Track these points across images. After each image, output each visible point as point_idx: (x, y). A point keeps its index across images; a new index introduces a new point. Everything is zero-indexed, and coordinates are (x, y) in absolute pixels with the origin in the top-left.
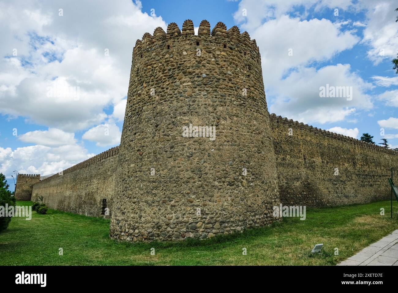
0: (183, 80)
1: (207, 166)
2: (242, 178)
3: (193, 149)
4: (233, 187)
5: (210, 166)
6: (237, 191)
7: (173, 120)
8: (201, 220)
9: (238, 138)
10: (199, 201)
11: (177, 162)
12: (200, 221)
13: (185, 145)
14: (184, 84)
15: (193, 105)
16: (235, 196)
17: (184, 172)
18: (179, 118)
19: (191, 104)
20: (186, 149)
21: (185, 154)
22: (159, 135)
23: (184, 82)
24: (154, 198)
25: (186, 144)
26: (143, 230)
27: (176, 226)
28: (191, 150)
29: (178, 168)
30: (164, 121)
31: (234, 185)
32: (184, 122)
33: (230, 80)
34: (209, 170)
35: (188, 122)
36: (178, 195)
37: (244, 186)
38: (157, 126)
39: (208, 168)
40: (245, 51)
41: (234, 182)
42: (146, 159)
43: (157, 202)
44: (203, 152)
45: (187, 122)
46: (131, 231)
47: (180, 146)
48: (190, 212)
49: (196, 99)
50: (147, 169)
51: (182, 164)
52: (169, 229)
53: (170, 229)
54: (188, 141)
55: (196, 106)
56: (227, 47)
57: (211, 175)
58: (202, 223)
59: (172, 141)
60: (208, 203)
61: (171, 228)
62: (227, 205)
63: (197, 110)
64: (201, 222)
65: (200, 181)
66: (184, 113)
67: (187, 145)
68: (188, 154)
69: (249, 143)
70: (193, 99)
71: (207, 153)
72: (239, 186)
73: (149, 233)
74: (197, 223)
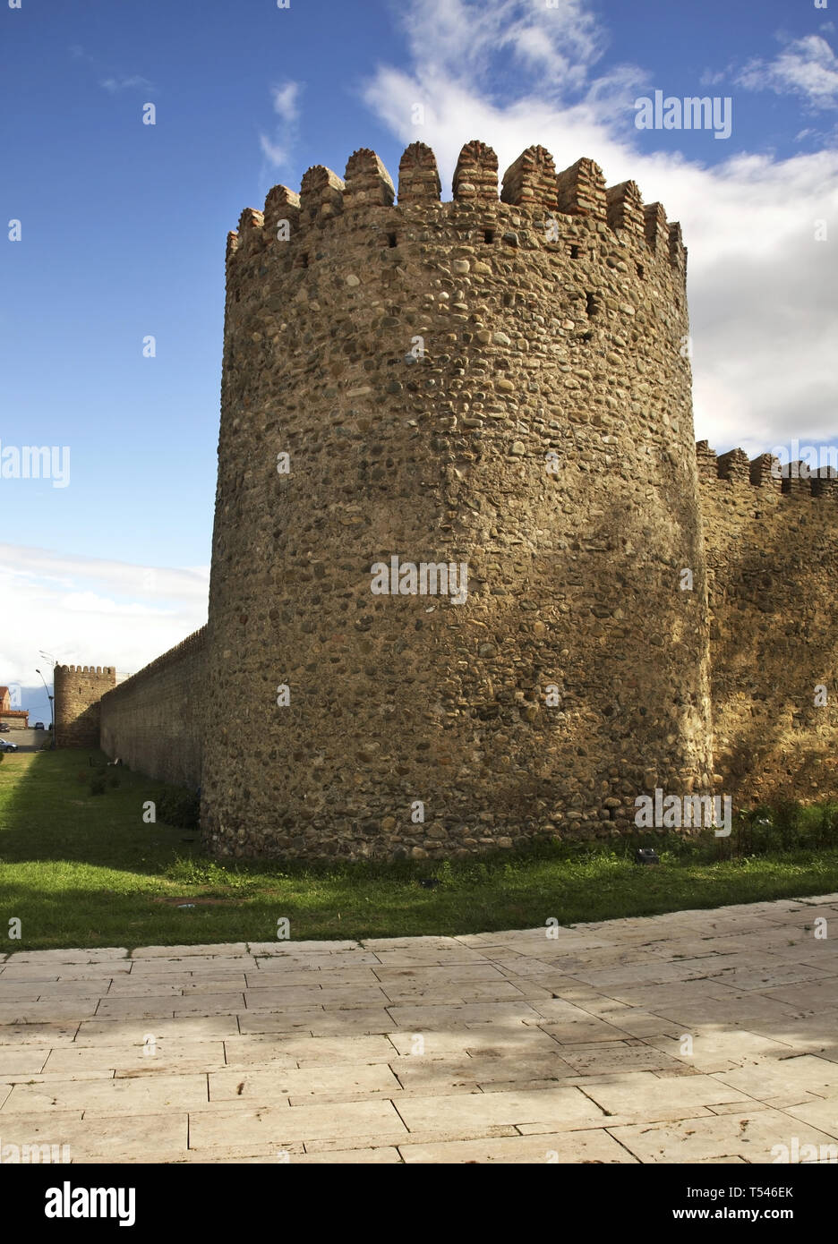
0: (347, 377)
1: (413, 658)
2: (526, 697)
3: (374, 608)
4: (493, 723)
5: (421, 657)
6: (506, 737)
7: (319, 513)
8: (392, 812)
9: (519, 568)
10: (386, 761)
11: (328, 644)
12: (389, 815)
13: (349, 596)
14: (351, 393)
15: (373, 464)
16: (496, 750)
17: (347, 674)
18: (332, 508)
19: (369, 459)
20: (352, 606)
21: (350, 623)
22: (283, 564)
23: (349, 386)
24: (274, 747)
25: (352, 590)
26: (254, 829)
27: (327, 823)
28: (365, 611)
29: (333, 662)
30: (295, 519)
31: (496, 715)
32: (346, 522)
33: (501, 365)
34: (418, 669)
35: (360, 520)
36: (332, 739)
37: (530, 722)
38: (277, 535)
39: (415, 664)
40: (575, 243)
41: (496, 707)
42: (254, 637)
43: (282, 757)
44: (400, 615)
45: (355, 520)
46: (231, 832)
47: (336, 599)
48: (364, 790)
49: (382, 443)
50: (257, 665)
51: (344, 651)
52: (311, 830)
53: (313, 831)
54: (359, 582)
55: (384, 468)
56: (495, 239)
57: (423, 686)
58: (393, 819)
59: (315, 581)
60: (412, 764)
61: (317, 828)
62: (468, 775)
63: (386, 480)
64: (392, 816)
65: (393, 703)
66: (349, 492)
67: (356, 594)
68: (358, 622)
69: (562, 585)
70: (375, 443)
71: (412, 620)
72: (512, 722)
73: (267, 837)
74: (381, 817)
